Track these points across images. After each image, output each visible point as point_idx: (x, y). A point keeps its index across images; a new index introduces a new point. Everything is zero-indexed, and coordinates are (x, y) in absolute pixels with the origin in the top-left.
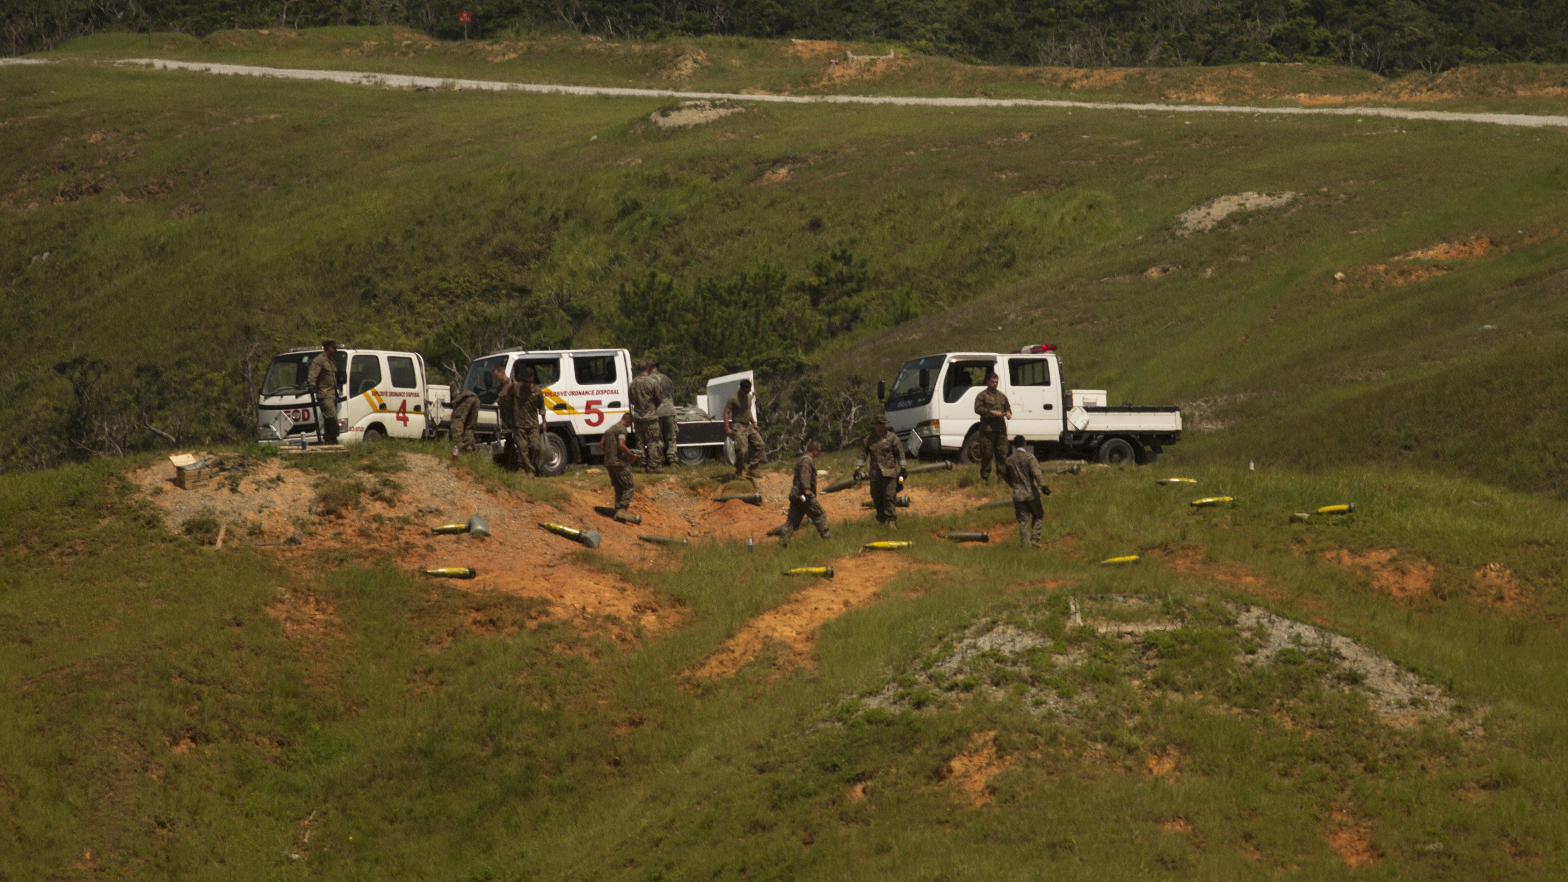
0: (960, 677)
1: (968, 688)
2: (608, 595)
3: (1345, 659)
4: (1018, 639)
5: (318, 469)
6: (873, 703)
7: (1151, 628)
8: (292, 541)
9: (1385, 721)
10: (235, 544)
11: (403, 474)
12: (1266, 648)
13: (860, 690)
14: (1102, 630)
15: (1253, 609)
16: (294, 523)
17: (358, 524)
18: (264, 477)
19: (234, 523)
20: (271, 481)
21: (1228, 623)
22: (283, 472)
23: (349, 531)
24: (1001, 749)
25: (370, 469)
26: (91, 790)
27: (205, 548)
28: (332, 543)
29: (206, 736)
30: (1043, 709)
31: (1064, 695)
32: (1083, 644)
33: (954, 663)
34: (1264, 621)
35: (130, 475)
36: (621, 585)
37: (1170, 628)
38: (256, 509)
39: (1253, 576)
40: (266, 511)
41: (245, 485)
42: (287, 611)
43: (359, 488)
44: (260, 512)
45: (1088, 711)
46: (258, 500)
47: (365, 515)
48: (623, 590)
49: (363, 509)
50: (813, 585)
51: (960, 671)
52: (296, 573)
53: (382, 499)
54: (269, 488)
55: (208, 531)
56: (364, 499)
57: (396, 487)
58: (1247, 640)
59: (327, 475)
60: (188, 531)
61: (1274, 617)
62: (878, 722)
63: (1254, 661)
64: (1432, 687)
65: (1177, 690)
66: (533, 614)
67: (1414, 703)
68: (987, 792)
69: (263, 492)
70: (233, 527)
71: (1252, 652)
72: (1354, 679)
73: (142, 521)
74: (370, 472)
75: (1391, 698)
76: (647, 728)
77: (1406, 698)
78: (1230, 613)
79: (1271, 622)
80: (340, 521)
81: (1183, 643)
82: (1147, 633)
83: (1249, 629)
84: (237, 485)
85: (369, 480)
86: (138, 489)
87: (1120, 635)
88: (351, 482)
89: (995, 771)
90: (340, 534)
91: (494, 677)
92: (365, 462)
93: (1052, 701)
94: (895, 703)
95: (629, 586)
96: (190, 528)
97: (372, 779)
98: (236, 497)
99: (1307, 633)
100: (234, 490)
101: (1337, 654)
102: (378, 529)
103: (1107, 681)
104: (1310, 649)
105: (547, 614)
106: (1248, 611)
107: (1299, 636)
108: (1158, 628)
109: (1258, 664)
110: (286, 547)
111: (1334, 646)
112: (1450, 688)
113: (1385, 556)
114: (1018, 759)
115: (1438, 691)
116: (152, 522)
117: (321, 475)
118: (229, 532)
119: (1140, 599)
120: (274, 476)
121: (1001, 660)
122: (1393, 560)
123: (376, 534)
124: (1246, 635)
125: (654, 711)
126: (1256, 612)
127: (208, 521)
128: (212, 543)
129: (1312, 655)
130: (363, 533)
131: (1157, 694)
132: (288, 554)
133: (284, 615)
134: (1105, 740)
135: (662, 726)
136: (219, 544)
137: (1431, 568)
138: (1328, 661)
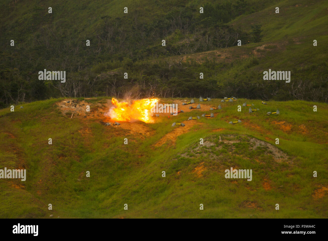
0: (199, 151)
1: (200, 153)
2: (141, 129)
3: (269, 148)
4: (210, 144)
5: (91, 103)
6: (183, 155)
7: (234, 142)
8: (85, 117)
9: (275, 161)
10: (74, 117)
11: (106, 104)
12: (255, 146)
13: (181, 153)
14: (225, 142)
15: (253, 138)
16: (86, 113)
17: (97, 114)
18: (81, 104)
19: (75, 113)
20: (82, 105)
21: (248, 141)
22: (85, 103)
23: (96, 115)
24: (205, 166)
25: (101, 103)
26: (43, 167)
27: (69, 118)
28: (92, 117)
29: (65, 156)
30: (213, 158)
31: (217, 155)
32: (221, 145)
33: (198, 148)
34: (255, 141)
35: (57, 104)
36: (144, 126)
37: (237, 142)
38: (79, 110)
39: (258, 126)
40: (81, 111)
41: (77, 106)
42: (83, 131)
43: (98, 107)
44: (80, 111)
45: (221, 159)
46: (80, 109)
47: (99, 112)
48: (144, 128)
49: (98, 111)
50: (178, 127)
51: (198, 150)
52: (85, 123)
53: (102, 109)
54: (82, 106)
55: (70, 115)
56: (99, 109)
57: (104, 106)
58: (251, 145)
59: (92, 104)
60: (66, 115)
61: (257, 140)
62: (183, 160)
63: (252, 149)
64: (285, 154)
65: (238, 154)
66: (127, 133)
67: (282, 157)
68: (201, 174)
69: (81, 107)
70: (74, 114)
71: (252, 147)
72: (271, 152)
73: (58, 113)
74: (100, 103)
75: (277, 156)
76: (144, 157)
77: (280, 156)
78: (249, 139)
79: (256, 141)
80: (94, 113)
81: (240, 145)
82: (233, 143)
83: (252, 142)
84: (76, 106)
85: (100, 105)
86: (58, 106)
87: (229, 143)
88: (96, 105)
89: (203, 170)
90: (94, 115)
91: (118, 146)
92: (100, 101)
93: (215, 156)
94: (187, 156)
95: (145, 127)
96: (67, 114)
97: (95, 165)
98: (76, 108)
99: (263, 143)
100: (75, 107)
101: (268, 148)
102: (101, 115)
103: (225, 152)
104: (263, 147)
105: (129, 133)
106: (252, 139)
107: (261, 144)
108: (235, 142)
109: (253, 149)
110: (84, 118)
111: (267, 146)
112: (288, 154)
113: (283, 123)
114: (207, 168)
115: (286, 155)
116: (60, 113)
117: (91, 104)
118: (74, 115)
119: (233, 136)
120: (83, 104)
121: (206, 148)
122: (284, 123)
123: (100, 116)
124: (251, 144)
125: (146, 153)
126: (254, 139)
127: (70, 113)
128: (71, 117)
129: (263, 148)
130: (98, 115)
131: (234, 155)
132: (84, 119)
133: (82, 132)
134: (223, 164)
135: (147, 156)
136: (72, 117)
137: (291, 125)
138: (266, 149)
